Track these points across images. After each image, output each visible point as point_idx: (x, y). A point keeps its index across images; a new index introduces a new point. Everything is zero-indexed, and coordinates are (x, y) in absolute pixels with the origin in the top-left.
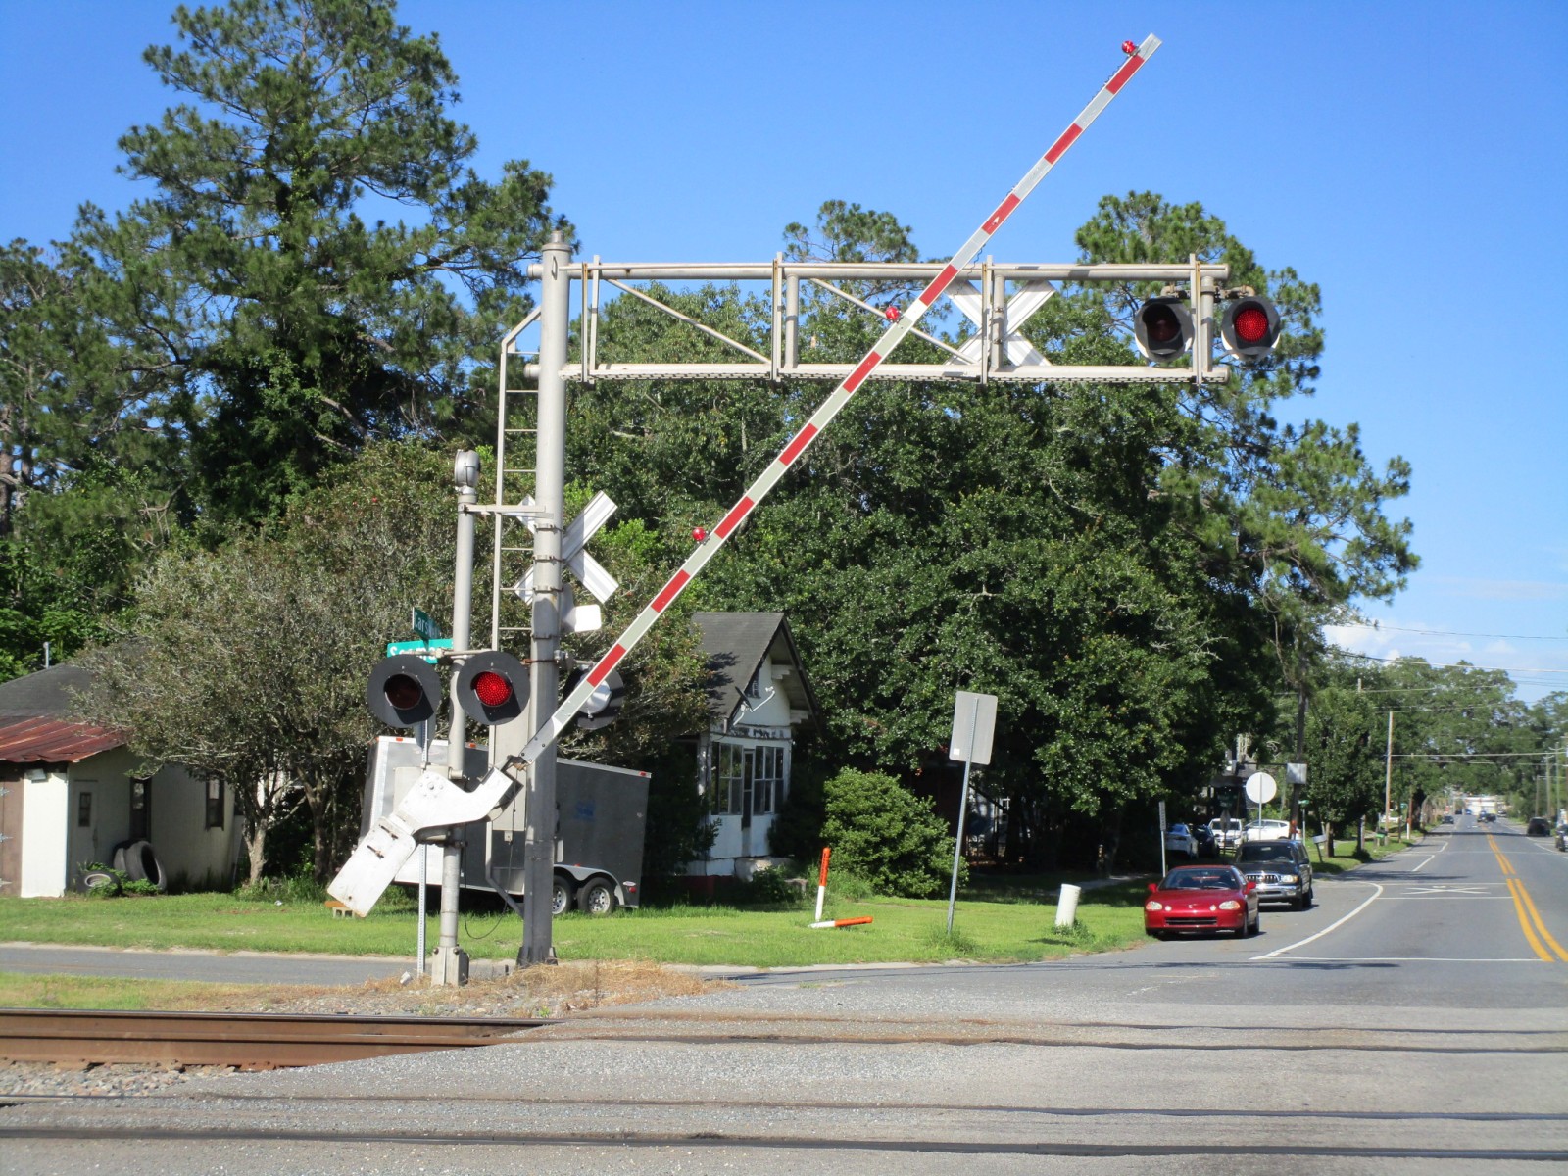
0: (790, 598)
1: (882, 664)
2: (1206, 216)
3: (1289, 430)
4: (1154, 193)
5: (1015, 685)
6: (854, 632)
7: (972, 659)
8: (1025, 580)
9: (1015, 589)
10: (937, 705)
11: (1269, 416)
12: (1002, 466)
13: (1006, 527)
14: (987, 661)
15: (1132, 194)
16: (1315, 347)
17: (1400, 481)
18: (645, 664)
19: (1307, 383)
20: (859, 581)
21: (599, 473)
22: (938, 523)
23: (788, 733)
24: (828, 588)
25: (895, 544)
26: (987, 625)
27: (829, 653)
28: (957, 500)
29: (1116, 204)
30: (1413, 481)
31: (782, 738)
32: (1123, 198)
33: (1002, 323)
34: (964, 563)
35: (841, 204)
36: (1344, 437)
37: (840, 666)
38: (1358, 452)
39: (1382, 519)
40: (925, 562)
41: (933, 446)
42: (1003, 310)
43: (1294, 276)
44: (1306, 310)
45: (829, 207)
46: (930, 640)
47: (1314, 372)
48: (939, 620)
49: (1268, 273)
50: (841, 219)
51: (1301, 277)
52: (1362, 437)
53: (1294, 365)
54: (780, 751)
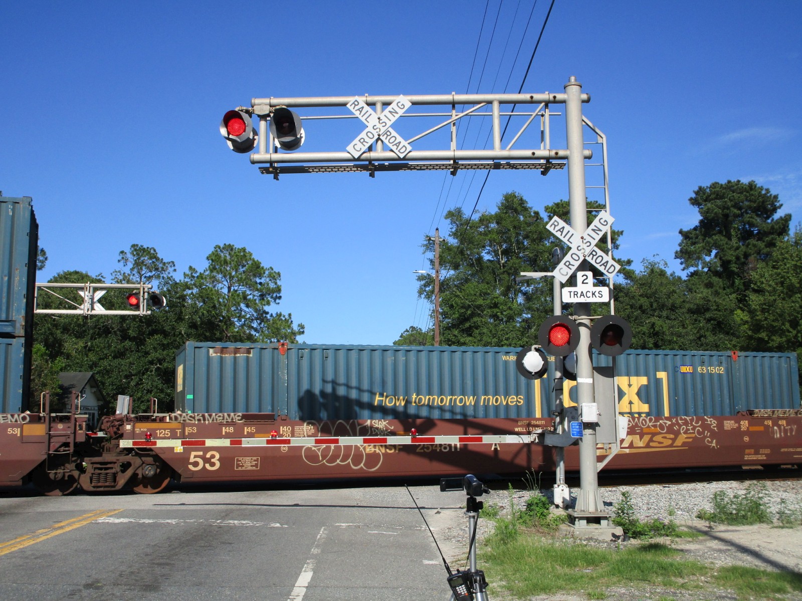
0: (98, 369)
1: (126, 388)
2: (247, 251)
3: (272, 315)
4: (232, 244)
5: (166, 393)
6: (117, 379)
7: (153, 386)
8: (168, 362)
9: (166, 365)
10: (142, 399)
11: (267, 311)
12: (167, 328)
13: (164, 347)
14: (157, 386)
15: (225, 244)
16: (279, 290)
17: (302, 330)
18: (36, 389)
19: (278, 301)
20: (119, 364)
21: (41, 330)
22: (144, 345)
23: (96, 408)
24: (110, 365)
25: (132, 351)
26: (159, 375)
27: (109, 385)
28: (149, 338)
29: (219, 248)
30: (305, 330)
31: (94, 410)
32: (222, 246)
33: (92, 299)
34: (149, 358)
35: (137, 245)
36: (287, 317)
37: (113, 389)
38: (292, 321)
39: (297, 342)
40: (140, 357)
41: (142, 322)
42: (93, 296)
43: (272, 270)
44: (276, 280)
45: (133, 246)
46: (141, 380)
47: (280, 298)
48: (143, 374)
49: (265, 268)
50: (136, 250)
51: (274, 270)
52: (292, 317)
53: (275, 295)
54: (94, 414)
